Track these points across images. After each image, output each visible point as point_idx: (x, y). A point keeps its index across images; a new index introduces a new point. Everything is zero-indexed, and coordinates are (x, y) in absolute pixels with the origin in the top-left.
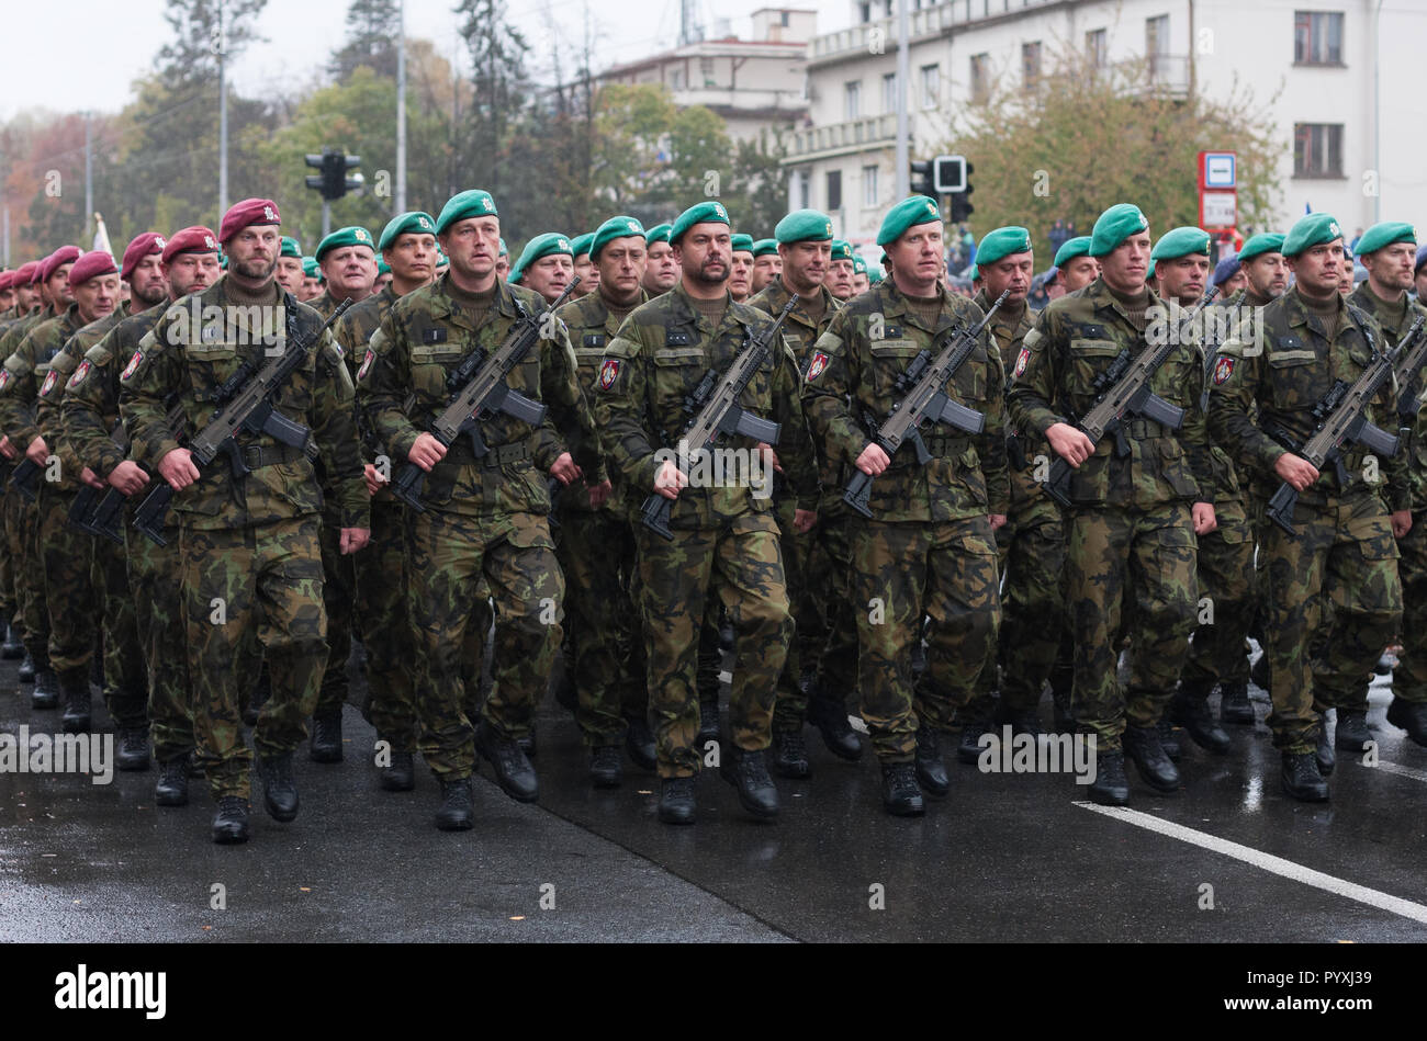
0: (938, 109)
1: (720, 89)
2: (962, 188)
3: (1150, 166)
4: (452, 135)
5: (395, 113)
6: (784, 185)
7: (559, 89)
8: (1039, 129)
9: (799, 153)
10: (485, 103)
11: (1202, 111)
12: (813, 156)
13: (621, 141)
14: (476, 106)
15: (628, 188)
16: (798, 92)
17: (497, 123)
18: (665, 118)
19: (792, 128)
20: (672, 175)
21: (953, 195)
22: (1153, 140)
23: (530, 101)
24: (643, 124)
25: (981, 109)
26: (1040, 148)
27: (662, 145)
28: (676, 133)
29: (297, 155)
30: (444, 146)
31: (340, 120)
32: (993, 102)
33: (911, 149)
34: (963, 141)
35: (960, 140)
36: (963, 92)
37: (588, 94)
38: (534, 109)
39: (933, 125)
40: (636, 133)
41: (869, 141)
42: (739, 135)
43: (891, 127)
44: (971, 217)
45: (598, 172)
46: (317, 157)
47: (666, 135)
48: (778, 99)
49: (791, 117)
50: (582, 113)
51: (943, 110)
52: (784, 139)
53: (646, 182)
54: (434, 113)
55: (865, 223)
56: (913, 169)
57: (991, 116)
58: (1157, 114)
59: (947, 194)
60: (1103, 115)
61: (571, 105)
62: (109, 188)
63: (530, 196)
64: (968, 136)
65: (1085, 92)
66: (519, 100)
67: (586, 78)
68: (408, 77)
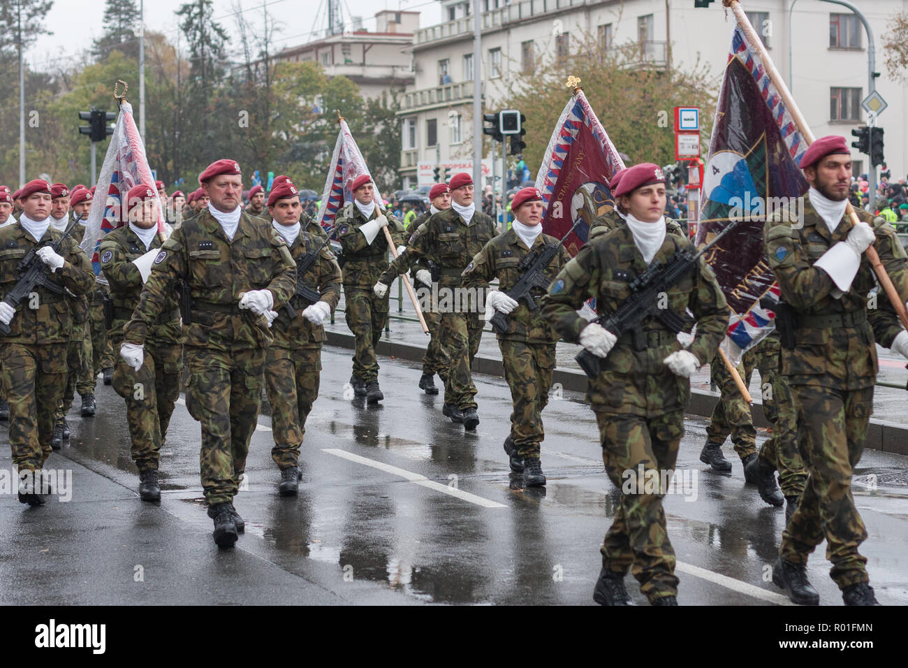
0: (500, 78)
1: (356, 65)
2: (518, 131)
3: (642, 115)
4: (176, 97)
5: (138, 82)
6: (398, 129)
7: (248, 65)
9: (409, 108)
10: (198, 75)
11: (675, 79)
12: (417, 109)
13: (289, 100)
14: (192, 78)
15: (294, 131)
16: (407, 67)
17: (206, 89)
18: (319, 84)
19: (403, 91)
20: (324, 122)
21: (512, 135)
22: (643, 98)
23: (228, 74)
24: (304, 88)
25: (529, 77)
27: (317, 103)
28: (326, 94)
29: (73, 110)
30: (171, 104)
31: (101, 87)
32: (537, 73)
33: (483, 104)
34: (517, 98)
35: (515, 98)
36: (517, 67)
37: (267, 69)
38: (231, 78)
39: (497, 89)
40: (299, 95)
41: (455, 99)
42: (368, 95)
43: (470, 89)
44: (524, 150)
45: (274, 120)
46: (86, 113)
47: (320, 96)
48: (394, 71)
49: (403, 84)
50: (263, 81)
51: (504, 79)
52: (398, 98)
53: (306, 127)
54: (164, 82)
55: (453, 154)
56: (485, 119)
57: (537, 83)
58: (646, 81)
59: (508, 135)
60: (610, 81)
61: (255, 75)
63: (229, 137)
64: (521, 96)
65: (598, 67)
66: (221, 73)
67: (265, 57)
68: (146, 58)
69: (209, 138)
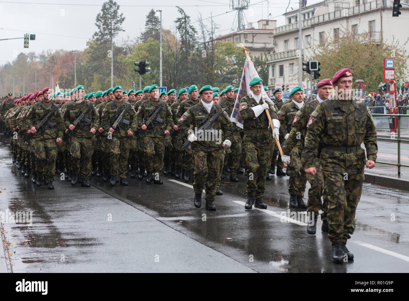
0: (310, 48)
1: (250, 43)
2: (317, 69)
3: (370, 63)
4: (175, 57)
5: (159, 50)
6: (267, 69)
7: (205, 43)
8: (339, 53)
9: (272, 60)
10: (184, 47)
11: (384, 47)
12: (275, 61)
13: (222, 57)
14: (181, 48)
15: (224, 70)
16: (271, 43)
17: (187, 53)
18: (234, 51)
19: (270, 53)
20: (236, 66)
21: (315, 71)
22: (371, 55)
23: (197, 47)
24: (228, 53)
25: (322, 47)
26: (339, 58)
27: (233, 58)
28: (237, 55)
29: (133, 62)
30: (173, 59)
31: (144, 53)
32: (326, 45)
33: (303, 58)
34: (317, 56)
35: (316, 56)
36: (317, 43)
37: (213, 44)
38: (198, 49)
39: (309, 52)
40: (226, 55)
41: (291, 57)
42: (255, 55)
44: (320, 77)
45: (215, 66)
46: (138, 63)
47: (235, 55)
48: (265, 45)
49: (269, 50)
50: (211, 50)
51: (312, 48)
52: (267, 56)
53: (229, 69)
54: (170, 50)
55: (290, 80)
56: (303, 64)
57: (326, 49)
58: (372, 48)
59: (313, 71)
60: (356, 48)
61: (208, 47)
62: (81, 72)
63: (197, 73)
64: (319, 55)
65: (351, 42)
66: (193, 46)
67: (212, 40)
68: (163, 40)
69: (189, 73)
